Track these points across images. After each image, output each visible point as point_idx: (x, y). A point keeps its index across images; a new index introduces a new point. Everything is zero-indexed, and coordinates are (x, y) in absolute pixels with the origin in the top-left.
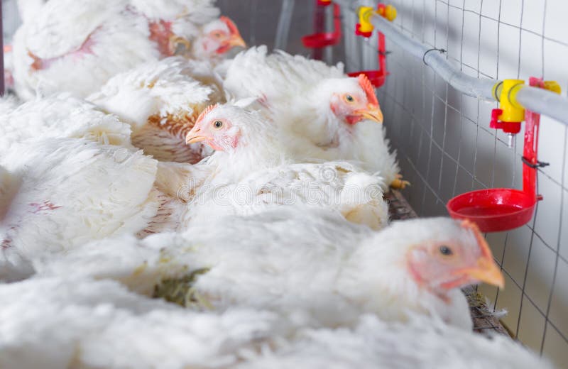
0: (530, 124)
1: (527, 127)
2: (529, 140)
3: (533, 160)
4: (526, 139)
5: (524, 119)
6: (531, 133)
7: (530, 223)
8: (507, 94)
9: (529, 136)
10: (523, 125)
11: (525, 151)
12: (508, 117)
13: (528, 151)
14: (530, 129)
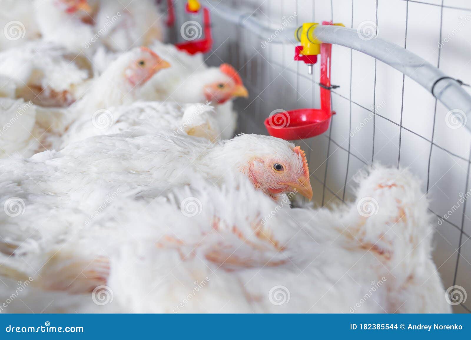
0: (324, 57)
1: (322, 60)
2: (324, 70)
3: (328, 84)
4: (322, 70)
5: (320, 53)
6: (325, 64)
7: (327, 133)
8: (306, 33)
9: (324, 67)
10: (319, 57)
11: (322, 79)
12: (307, 51)
13: (324, 78)
14: (324, 62)
